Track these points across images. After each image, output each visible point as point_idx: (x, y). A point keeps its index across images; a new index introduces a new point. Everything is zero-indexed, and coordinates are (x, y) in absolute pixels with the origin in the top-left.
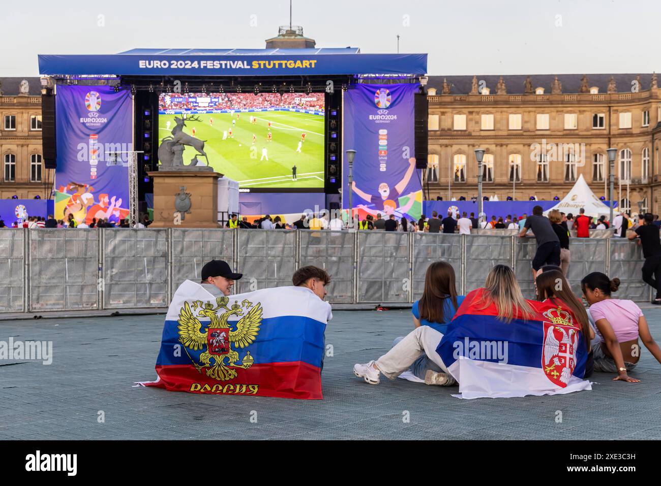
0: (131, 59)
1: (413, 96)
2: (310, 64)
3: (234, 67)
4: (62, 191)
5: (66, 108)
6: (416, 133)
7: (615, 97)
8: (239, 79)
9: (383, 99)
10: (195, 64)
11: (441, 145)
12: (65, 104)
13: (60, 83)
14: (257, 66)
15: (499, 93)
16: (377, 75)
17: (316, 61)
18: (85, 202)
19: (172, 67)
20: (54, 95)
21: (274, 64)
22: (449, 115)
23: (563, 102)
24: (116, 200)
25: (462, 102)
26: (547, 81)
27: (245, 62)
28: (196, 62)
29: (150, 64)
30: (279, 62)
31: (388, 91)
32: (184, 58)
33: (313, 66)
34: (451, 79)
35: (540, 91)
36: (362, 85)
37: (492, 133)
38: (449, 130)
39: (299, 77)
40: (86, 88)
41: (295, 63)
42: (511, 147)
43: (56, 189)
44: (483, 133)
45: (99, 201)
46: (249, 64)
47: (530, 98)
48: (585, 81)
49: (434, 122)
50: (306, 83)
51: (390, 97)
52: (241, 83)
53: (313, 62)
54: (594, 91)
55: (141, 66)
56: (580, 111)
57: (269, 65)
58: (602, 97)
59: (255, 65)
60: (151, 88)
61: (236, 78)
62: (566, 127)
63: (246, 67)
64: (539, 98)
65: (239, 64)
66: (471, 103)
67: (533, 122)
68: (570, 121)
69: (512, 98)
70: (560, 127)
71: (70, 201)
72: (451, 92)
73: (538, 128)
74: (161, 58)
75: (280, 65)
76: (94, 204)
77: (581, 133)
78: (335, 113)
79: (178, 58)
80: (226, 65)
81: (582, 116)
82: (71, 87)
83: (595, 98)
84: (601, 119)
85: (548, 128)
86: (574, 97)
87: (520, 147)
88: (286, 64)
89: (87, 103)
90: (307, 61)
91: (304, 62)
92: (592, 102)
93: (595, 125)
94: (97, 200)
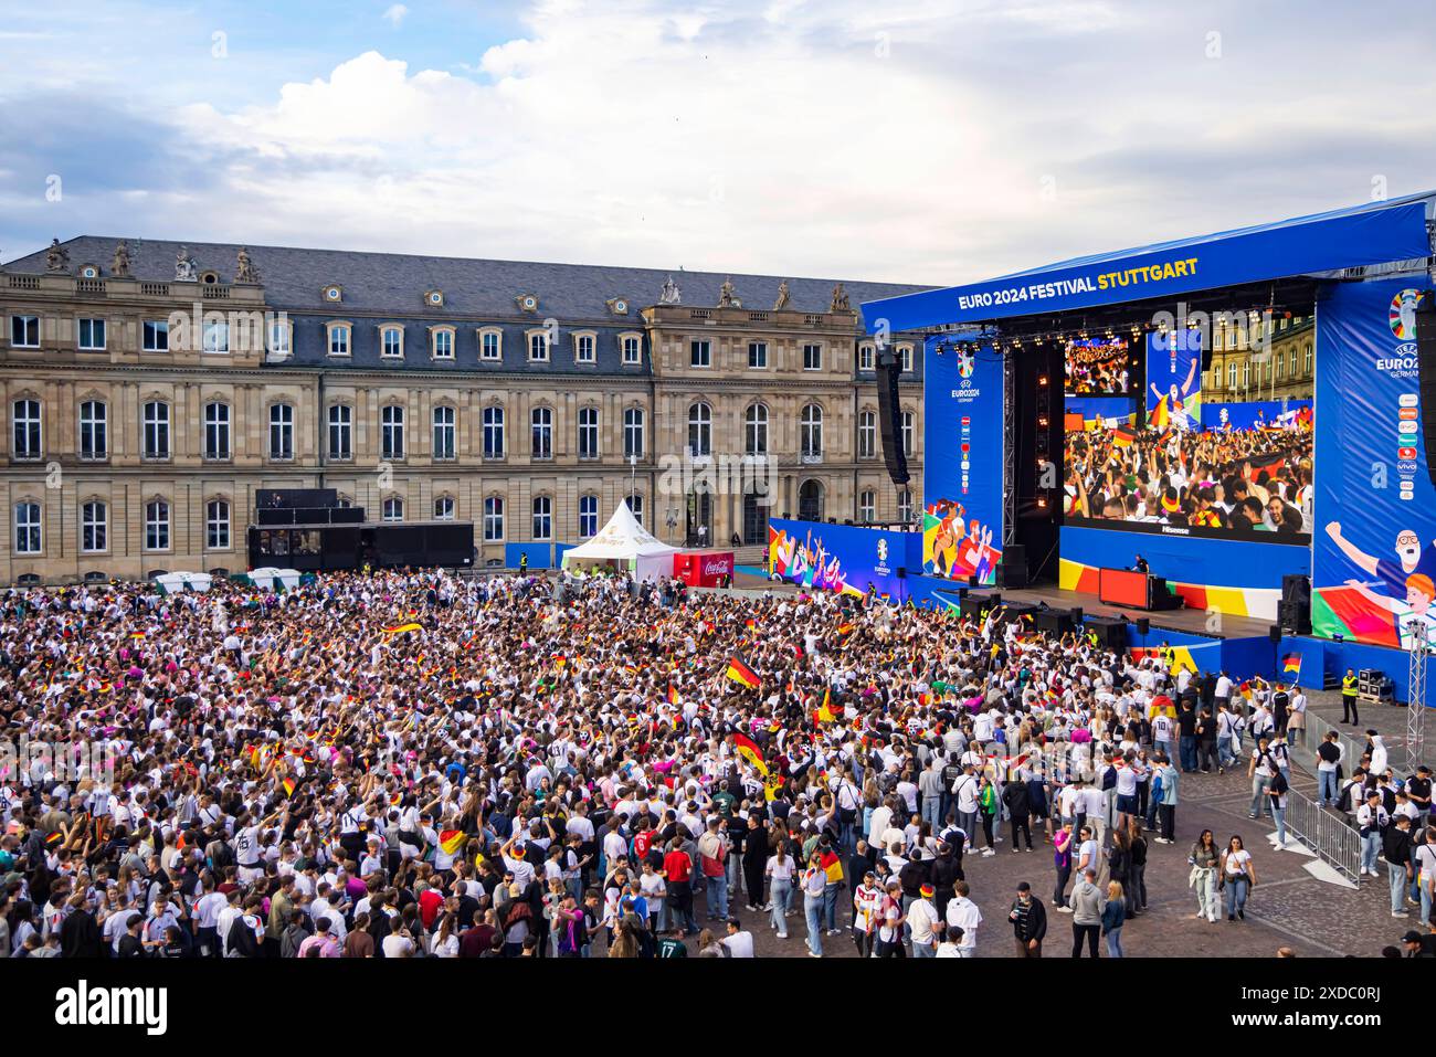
2: (1188, 267)
3: (1073, 291)
10: (1023, 294)
14: (1106, 285)
17: (1195, 260)
21: (1131, 276)
24: (987, 532)
27: (1088, 279)
28: (1023, 290)
30: (1137, 271)
32: (1008, 287)
33: (1193, 272)
46: (1094, 281)
57: (1124, 280)
59: (1103, 282)
63: (1090, 288)
65: (1080, 285)
71: (940, 530)
74: (978, 291)
79: (1000, 287)
80: (1062, 287)
88: (1148, 272)
90: (1181, 263)
91: (1177, 264)
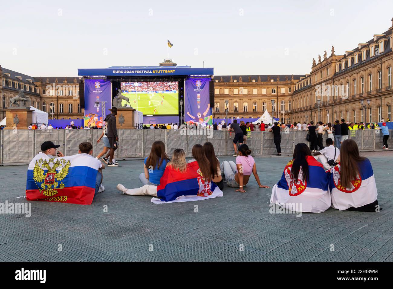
0: (110, 70)
1: (209, 82)
2: (173, 71)
3: (146, 72)
4: (87, 116)
5: (88, 87)
6: (210, 95)
7: (279, 83)
8: (148, 77)
9: (199, 84)
10: (133, 72)
11: (220, 100)
12: (88, 86)
13: (86, 79)
14: (155, 72)
15: (240, 81)
16: (197, 75)
18: (95, 120)
19: (125, 73)
20: (84, 83)
21: (160, 72)
22: (223, 89)
23: (261, 85)
25: (227, 85)
26: (256, 77)
27: (150, 71)
29: (117, 72)
31: (200, 81)
32: (129, 70)
34: (223, 77)
35: (254, 81)
36: (191, 79)
37: (238, 95)
38: (223, 94)
39: (169, 76)
40: (94, 81)
41: (168, 71)
42: (244, 100)
43: (85, 115)
44: (234, 95)
45: (100, 120)
46: (152, 71)
47: (251, 83)
48: (269, 77)
49: (217, 92)
50: (172, 78)
51: (201, 83)
52: (149, 78)
53: (174, 71)
54: (272, 81)
55: (114, 73)
56: (267, 88)
57: (159, 72)
58: (275, 83)
59: (154, 72)
60: (117, 80)
61: (147, 77)
62: (263, 93)
63: (151, 73)
64: (254, 83)
65: (148, 72)
66: (230, 85)
67: (251, 91)
68: (264, 91)
69: (244, 83)
70: (261, 93)
71: (90, 120)
72: (223, 81)
73: (253, 93)
74: (121, 70)
75: (163, 72)
76: (98, 121)
77: (268, 95)
78: (182, 89)
79: (127, 70)
80: (144, 72)
81: (268, 89)
82: (90, 80)
83: (272, 83)
84: (275, 90)
85: (256, 93)
86: (266, 83)
87: (247, 100)
88: (165, 71)
89: (95, 86)
91: (171, 71)
92: (271, 85)
93: (273, 92)
94: (99, 119)
